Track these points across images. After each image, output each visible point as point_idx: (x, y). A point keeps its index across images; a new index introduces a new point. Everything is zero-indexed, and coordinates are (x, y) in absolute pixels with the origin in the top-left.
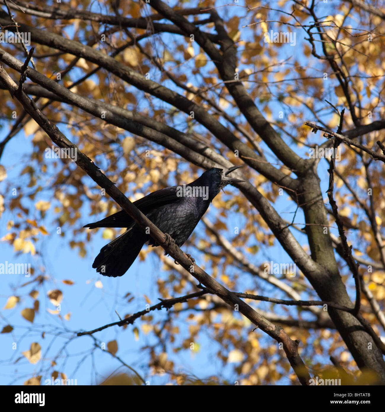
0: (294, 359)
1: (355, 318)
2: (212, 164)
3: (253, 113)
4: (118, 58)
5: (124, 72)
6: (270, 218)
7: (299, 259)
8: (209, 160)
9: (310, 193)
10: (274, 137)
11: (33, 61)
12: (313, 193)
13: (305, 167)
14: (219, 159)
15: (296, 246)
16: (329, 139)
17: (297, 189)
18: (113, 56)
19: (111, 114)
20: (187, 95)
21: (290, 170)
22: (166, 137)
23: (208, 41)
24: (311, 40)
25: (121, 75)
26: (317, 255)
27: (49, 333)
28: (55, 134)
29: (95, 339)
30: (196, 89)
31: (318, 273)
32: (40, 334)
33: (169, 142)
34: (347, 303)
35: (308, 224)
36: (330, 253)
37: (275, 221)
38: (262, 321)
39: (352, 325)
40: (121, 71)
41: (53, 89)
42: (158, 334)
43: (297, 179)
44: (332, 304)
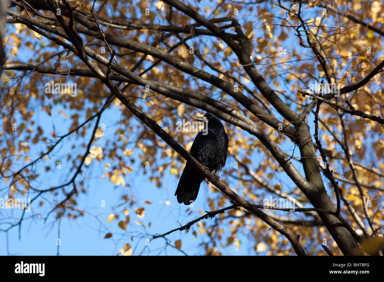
0: (297, 248)
1: (337, 218)
2: (237, 120)
3: (263, 85)
4: (172, 53)
5: (176, 63)
6: (277, 154)
7: (298, 180)
8: (235, 118)
9: (303, 137)
10: (278, 101)
11: (116, 59)
12: (305, 137)
13: (299, 120)
14: (242, 117)
15: (296, 173)
16: (313, 100)
17: (294, 135)
18: (169, 52)
19: (168, 91)
20: (219, 75)
21: (289, 122)
22: (205, 104)
23: (231, 39)
24: (299, 35)
25: (175, 65)
26: (310, 178)
27: (136, 236)
28: (132, 106)
29: (166, 239)
30: (224, 71)
31: (311, 189)
32: (130, 238)
33: (207, 107)
34: (331, 209)
35: (303, 157)
36: (318, 176)
37: (281, 156)
38: (275, 223)
39: (335, 223)
40: (174, 62)
41: (129, 76)
42: (210, 234)
43: (294, 128)
44: (321, 210)
